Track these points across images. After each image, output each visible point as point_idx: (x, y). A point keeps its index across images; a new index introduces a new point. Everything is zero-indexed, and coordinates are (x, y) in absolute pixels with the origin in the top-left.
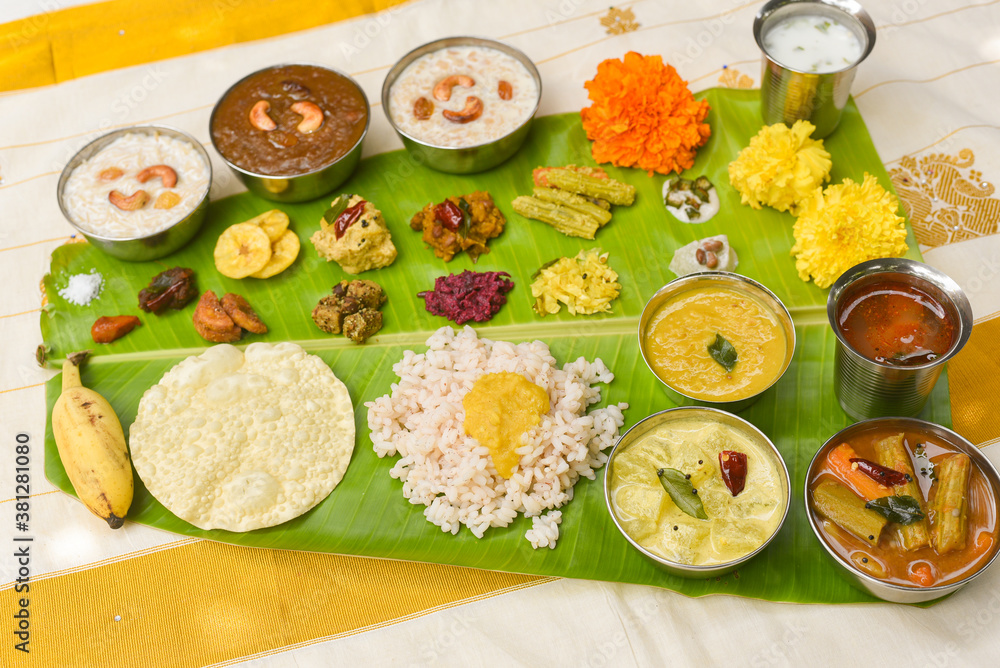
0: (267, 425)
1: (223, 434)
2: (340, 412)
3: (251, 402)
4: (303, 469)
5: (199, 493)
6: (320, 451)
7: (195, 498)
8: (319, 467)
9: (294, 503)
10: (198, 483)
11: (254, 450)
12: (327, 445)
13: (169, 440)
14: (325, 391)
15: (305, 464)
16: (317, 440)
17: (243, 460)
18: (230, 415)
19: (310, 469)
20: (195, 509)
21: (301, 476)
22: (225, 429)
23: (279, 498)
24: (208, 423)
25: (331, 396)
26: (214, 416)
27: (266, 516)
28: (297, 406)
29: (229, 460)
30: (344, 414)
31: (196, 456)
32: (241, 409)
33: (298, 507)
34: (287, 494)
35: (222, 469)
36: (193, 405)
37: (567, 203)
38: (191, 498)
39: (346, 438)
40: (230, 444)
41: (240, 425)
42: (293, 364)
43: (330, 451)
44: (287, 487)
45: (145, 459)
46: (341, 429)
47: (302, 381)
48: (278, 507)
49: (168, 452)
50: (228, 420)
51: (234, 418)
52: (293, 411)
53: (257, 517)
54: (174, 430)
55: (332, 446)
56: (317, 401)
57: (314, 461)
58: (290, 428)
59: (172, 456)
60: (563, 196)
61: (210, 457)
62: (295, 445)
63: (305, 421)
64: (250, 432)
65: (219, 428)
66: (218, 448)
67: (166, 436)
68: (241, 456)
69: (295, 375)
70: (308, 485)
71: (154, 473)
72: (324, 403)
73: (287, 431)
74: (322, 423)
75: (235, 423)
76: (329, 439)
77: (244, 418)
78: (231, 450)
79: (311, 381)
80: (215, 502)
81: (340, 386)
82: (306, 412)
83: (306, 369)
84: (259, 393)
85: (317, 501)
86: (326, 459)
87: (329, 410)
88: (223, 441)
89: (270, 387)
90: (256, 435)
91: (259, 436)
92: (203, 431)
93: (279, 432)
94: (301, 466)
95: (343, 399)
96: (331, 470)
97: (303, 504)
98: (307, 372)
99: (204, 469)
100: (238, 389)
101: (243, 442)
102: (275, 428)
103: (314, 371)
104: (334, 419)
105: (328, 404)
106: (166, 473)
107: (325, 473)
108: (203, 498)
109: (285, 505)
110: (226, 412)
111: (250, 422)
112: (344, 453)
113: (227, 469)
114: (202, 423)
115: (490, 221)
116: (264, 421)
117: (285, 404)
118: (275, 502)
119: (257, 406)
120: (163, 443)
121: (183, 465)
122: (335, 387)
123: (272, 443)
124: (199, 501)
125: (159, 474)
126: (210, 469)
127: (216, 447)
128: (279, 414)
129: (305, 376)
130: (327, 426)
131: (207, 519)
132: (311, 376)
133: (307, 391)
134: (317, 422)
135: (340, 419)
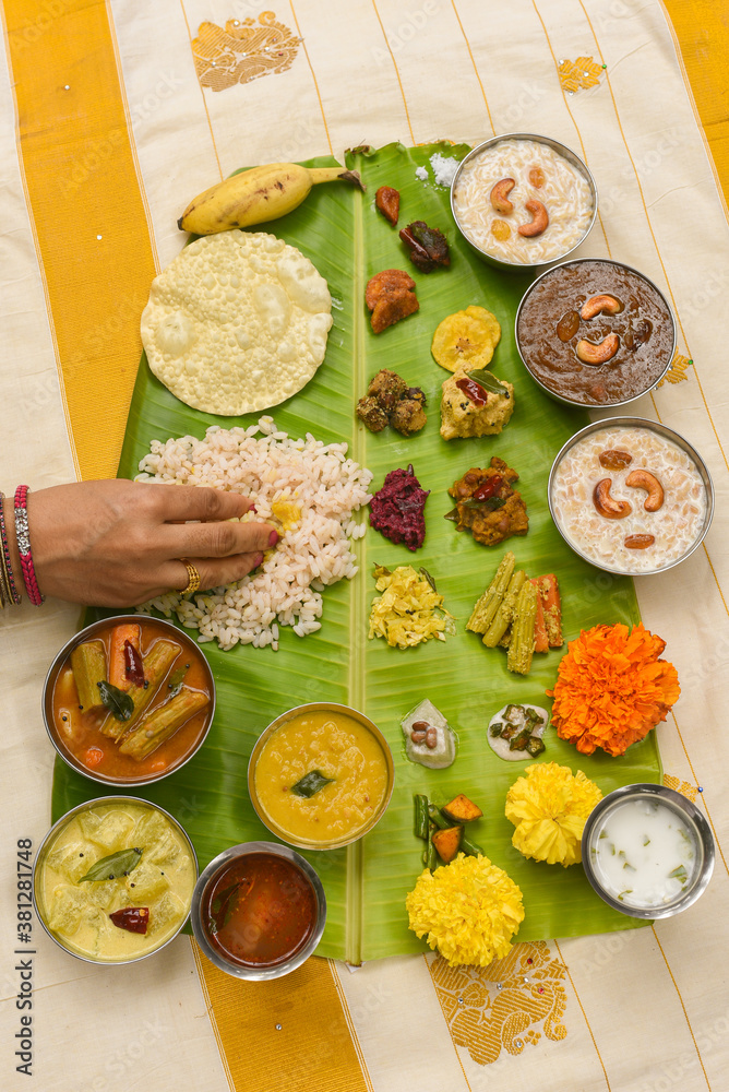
0: (233, 339)
1: (225, 304)
2: (255, 400)
3: (257, 323)
4: (194, 372)
5: (173, 292)
6: (214, 386)
7: (168, 289)
8: (198, 386)
9: (163, 368)
10: (180, 290)
11: (213, 331)
12: (221, 392)
13: (222, 262)
14: (275, 386)
15: (200, 374)
16: (225, 382)
17: (206, 324)
18: (242, 306)
19: (196, 379)
20: (161, 291)
21: (191, 373)
22: (229, 304)
23: (167, 356)
24: (234, 290)
25: (271, 392)
26: (243, 293)
27: (153, 347)
28: (255, 362)
29: (203, 312)
30: (254, 404)
31: (204, 285)
32: (248, 315)
33: (161, 372)
34: (172, 362)
35: (195, 308)
36: (257, 276)
37: (504, 603)
38: (168, 286)
39: (231, 408)
40: (217, 310)
41: (234, 317)
42: (302, 355)
43: (217, 395)
44: (178, 362)
45: (205, 246)
46: (241, 403)
47: (284, 365)
48: (160, 356)
49: (211, 262)
50: (237, 305)
51: (240, 310)
52: (249, 359)
53: (152, 341)
54: (229, 265)
55: (221, 396)
56: (264, 379)
57: (204, 381)
58: (233, 358)
59: (207, 266)
60: (510, 599)
61: (203, 296)
62: (216, 364)
63: (241, 370)
64: (228, 325)
65: (231, 299)
66: (211, 302)
67: (225, 259)
68: (209, 322)
69: (290, 358)
70: (182, 379)
71: (192, 255)
72: (263, 386)
73: (230, 356)
74: (244, 386)
75: (235, 312)
76: (227, 392)
77: (240, 318)
78: (211, 312)
79: (286, 373)
80: (169, 308)
81: (281, 398)
82: (250, 371)
83: (298, 368)
84: (266, 328)
85: (170, 388)
86: (208, 392)
87: (258, 391)
88: (218, 304)
89: (273, 338)
90: (225, 330)
91: (224, 333)
92: (228, 287)
93: (228, 349)
94: (197, 371)
95: (268, 401)
96: (198, 397)
97: (165, 378)
98: (294, 368)
99: (193, 292)
100: (266, 310)
101: (220, 321)
102: (232, 345)
103: (296, 374)
104: (249, 396)
105: (263, 390)
106: (192, 265)
107: (194, 392)
108: (169, 296)
109: (162, 361)
110: (246, 303)
111: (236, 325)
112: (216, 407)
113: (196, 312)
114: (236, 286)
115: (485, 530)
116: (236, 335)
117: (257, 352)
118: (164, 353)
119: (253, 328)
120: (219, 257)
121: (197, 275)
122: (280, 394)
123: (217, 344)
124: (167, 293)
125: (191, 259)
126: (193, 297)
127: (212, 299)
128: (246, 346)
129: (289, 367)
130: (241, 391)
131: (156, 303)
132: (291, 373)
133: (272, 370)
134: (243, 382)
135: (250, 401)
